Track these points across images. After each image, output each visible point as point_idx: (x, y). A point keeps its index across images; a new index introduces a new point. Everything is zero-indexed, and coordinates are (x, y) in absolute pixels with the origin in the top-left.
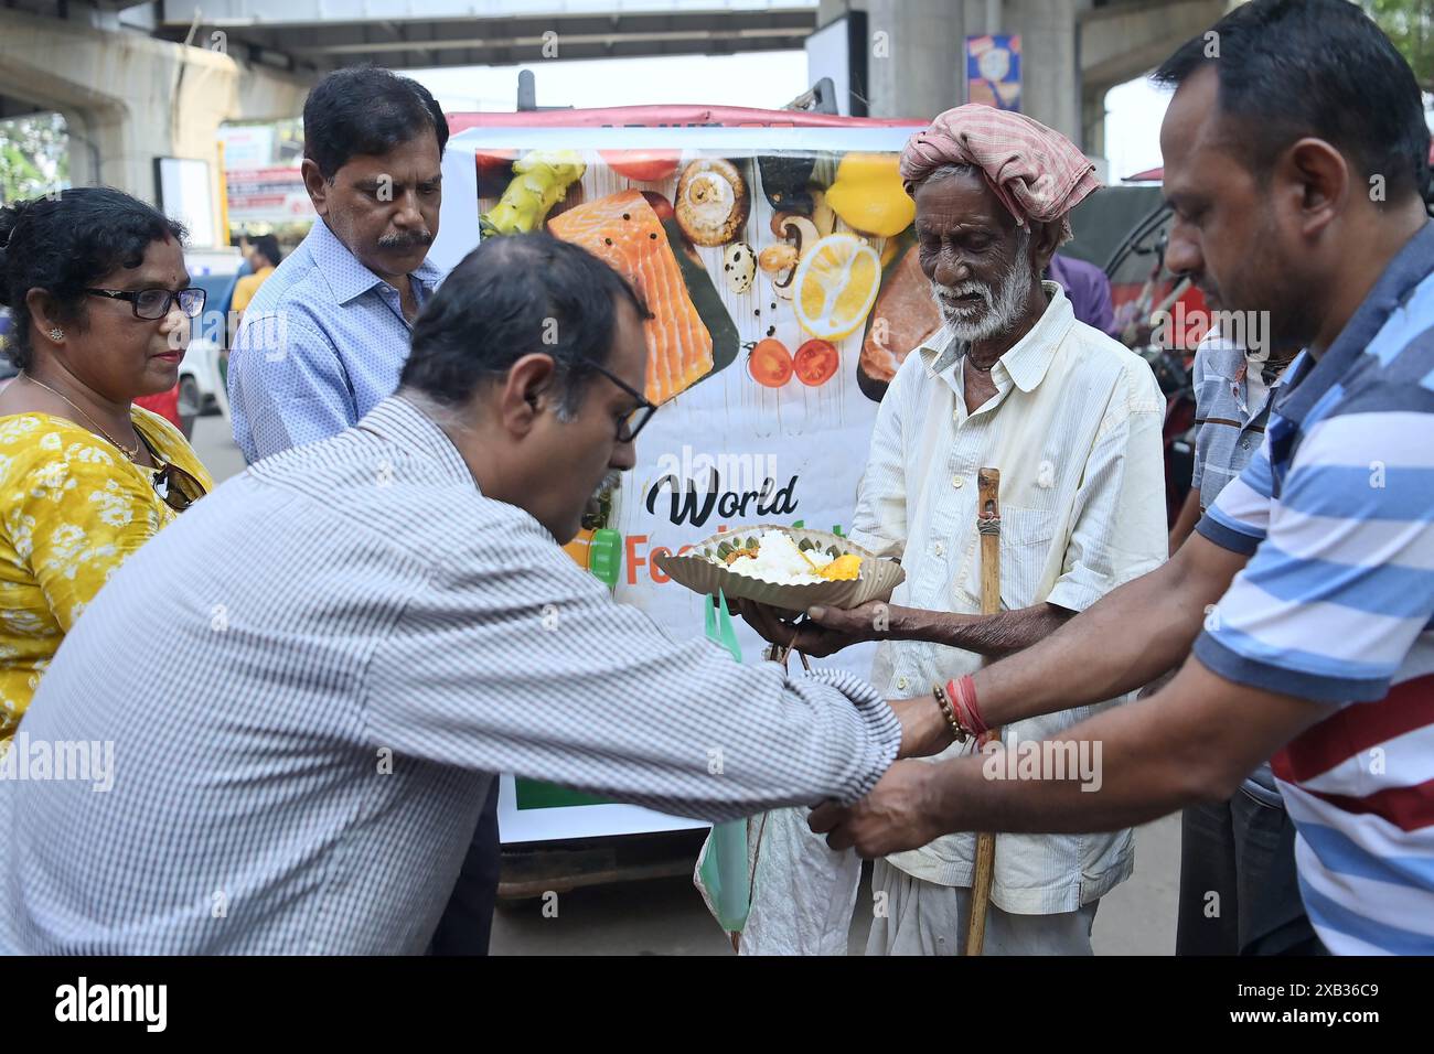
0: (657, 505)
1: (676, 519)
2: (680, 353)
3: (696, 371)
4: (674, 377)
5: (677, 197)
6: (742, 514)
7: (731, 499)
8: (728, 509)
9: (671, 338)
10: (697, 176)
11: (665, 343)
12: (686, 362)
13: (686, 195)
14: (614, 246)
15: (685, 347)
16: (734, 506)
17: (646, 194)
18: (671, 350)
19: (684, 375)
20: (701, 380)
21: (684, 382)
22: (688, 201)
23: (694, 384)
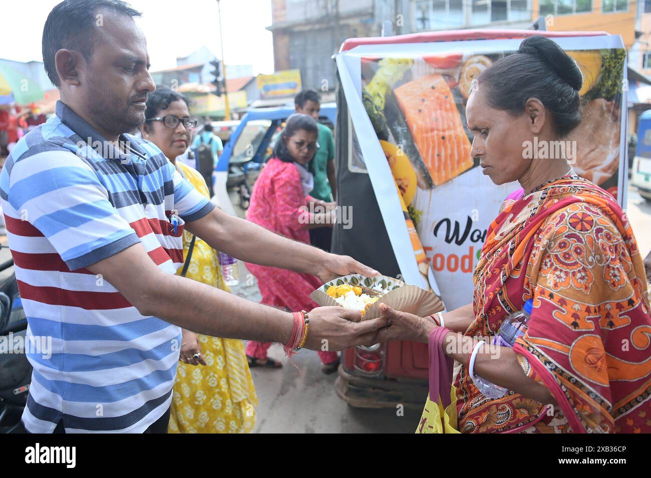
0: (439, 232)
1: (448, 240)
2: (456, 158)
3: (464, 166)
4: (453, 169)
5: (460, 78)
6: (483, 241)
7: (477, 233)
8: (475, 238)
9: (452, 150)
10: (471, 66)
11: (449, 152)
12: (459, 162)
13: (465, 75)
14: (426, 103)
15: (459, 155)
16: (479, 237)
17: (444, 75)
18: (452, 155)
19: (458, 168)
20: (466, 171)
21: (457, 172)
22: (466, 80)
23: (462, 173)
